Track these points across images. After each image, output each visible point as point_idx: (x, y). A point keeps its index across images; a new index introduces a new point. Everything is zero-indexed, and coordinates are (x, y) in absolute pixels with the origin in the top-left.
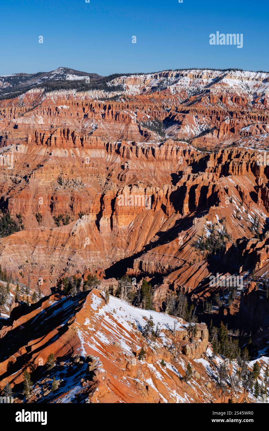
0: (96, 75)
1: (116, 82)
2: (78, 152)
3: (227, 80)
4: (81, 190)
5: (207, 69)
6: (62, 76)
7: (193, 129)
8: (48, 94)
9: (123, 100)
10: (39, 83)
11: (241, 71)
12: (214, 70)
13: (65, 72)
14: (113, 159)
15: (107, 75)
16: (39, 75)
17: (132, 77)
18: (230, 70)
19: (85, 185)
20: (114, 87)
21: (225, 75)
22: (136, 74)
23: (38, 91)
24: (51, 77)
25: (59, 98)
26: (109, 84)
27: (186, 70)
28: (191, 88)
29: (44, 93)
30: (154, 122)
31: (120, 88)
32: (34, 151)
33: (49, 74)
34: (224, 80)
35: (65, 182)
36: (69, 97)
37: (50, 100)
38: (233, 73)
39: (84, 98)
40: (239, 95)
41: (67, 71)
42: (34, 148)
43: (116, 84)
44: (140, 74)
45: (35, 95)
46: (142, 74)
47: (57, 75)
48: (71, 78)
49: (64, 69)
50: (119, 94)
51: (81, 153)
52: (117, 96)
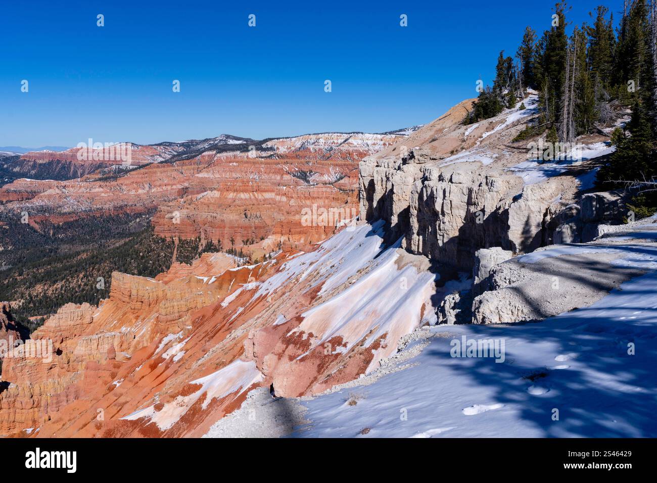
0: (250, 139)
1: (269, 144)
2: (256, 195)
3: (352, 140)
4: (260, 221)
5: (337, 133)
6: (225, 140)
7: (330, 177)
8: (218, 155)
9: (277, 158)
10: (206, 147)
11: (362, 133)
12: (342, 133)
13: (227, 138)
14: (280, 199)
15: (262, 139)
16: (206, 140)
17: (281, 140)
18: (354, 133)
19: (263, 217)
20: (268, 148)
21: (351, 137)
22: (284, 138)
23: (210, 153)
24: (216, 142)
25: (227, 157)
26: (264, 146)
27: (322, 134)
28: (326, 147)
29: (216, 154)
30: (301, 173)
31: (271, 149)
32: (225, 195)
33: (215, 139)
34: (350, 141)
35: (249, 216)
36: (235, 156)
37: (220, 159)
38: (356, 135)
39: (245, 157)
40: (361, 151)
41: (228, 137)
42: (225, 193)
43: (269, 146)
44: (287, 138)
45: (209, 156)
46: (289, 138)
47: (220, 140)
48: (231, 142)
49: (226, 135)
50: (272, 153)
51: (258, 195)
52: (271, 155)
